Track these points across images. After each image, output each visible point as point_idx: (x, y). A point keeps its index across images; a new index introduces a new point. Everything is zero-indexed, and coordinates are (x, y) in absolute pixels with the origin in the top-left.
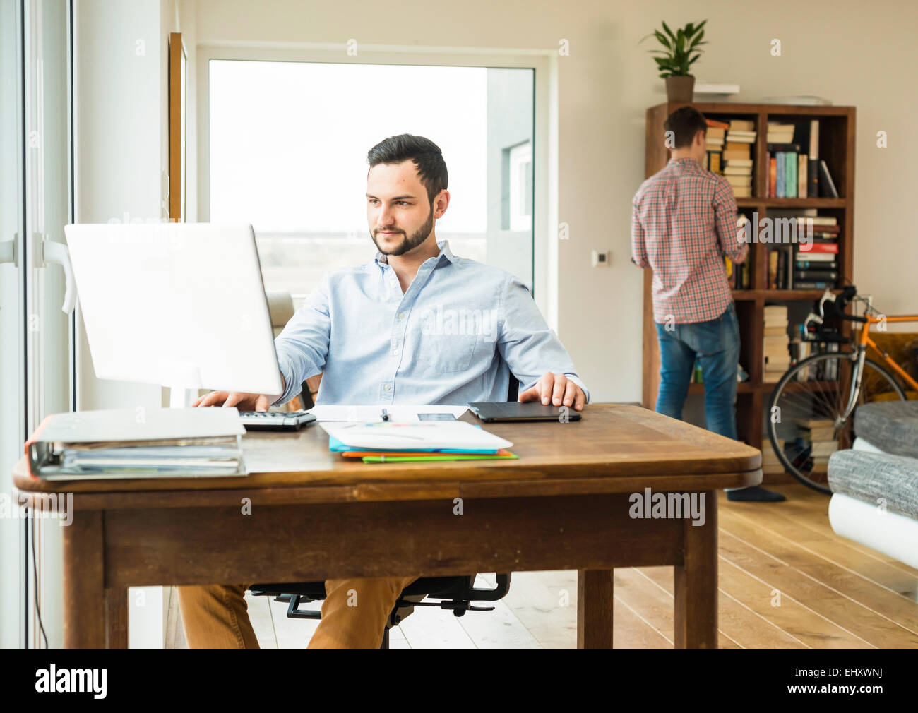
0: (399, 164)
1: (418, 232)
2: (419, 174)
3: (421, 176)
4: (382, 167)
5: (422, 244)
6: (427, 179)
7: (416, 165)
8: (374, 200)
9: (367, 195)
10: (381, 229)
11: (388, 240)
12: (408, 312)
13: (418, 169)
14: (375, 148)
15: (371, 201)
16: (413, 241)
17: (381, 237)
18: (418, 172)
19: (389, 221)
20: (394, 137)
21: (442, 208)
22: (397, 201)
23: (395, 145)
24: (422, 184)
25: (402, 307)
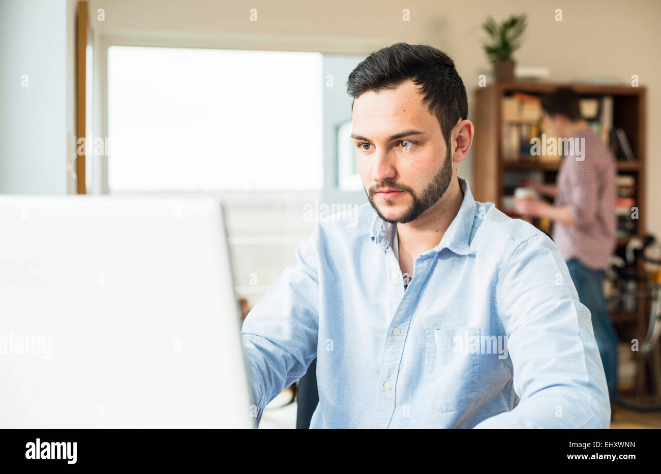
0: (394, 88)
1: (431, 186)
2: (425, 99)
3: (429, 102)
4: (369, 96)
5: (441, 200)
6: (437, 106)
7: (420, 86)
8: (365, 143)
9: (353, 136)
10: (378, 186)
11: (390, 203)
12: (407, 323)
13: (424, 91)
14: (357, 69)
15: (359, 145)
16: (427, 200)
17: (379, 199)
18: (423, 96)
19: (388, 172)
20: (382, 51)
21: (462, 147)
22: (396, 141)
23: (385, 63)
24: (431, 114)
25: (397, 320)
